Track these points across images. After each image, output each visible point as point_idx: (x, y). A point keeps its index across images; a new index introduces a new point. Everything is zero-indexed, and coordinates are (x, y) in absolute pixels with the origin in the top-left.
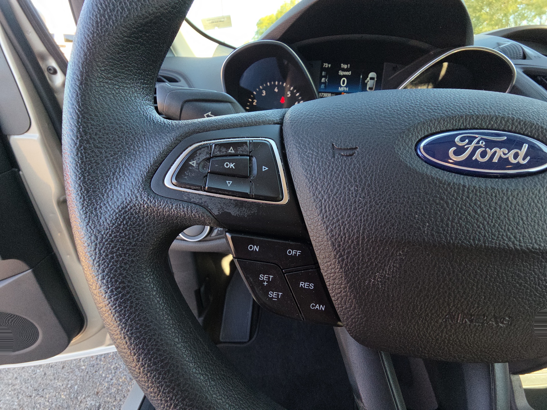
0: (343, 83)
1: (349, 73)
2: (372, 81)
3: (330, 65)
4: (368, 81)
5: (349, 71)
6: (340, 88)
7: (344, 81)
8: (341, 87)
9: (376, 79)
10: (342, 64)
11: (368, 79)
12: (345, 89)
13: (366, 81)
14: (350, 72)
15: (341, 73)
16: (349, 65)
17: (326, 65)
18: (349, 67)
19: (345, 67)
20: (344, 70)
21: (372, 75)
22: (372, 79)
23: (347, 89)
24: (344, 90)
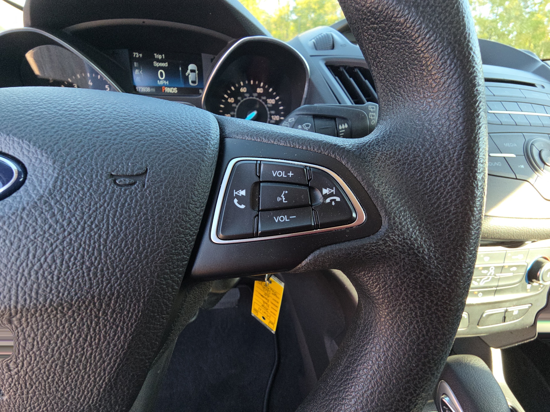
0: (162, 76)
1: (166, 65)
2: (193, 74)
3: (141, 55)
4: (189, 74)
5: (165, 62)
6: (158, 81)
7: (161, 73)
8: (160, 80)
9: (197, 72)
10: (155, 54)
11: (189, 71)
12: (165, 82)
13: (187, 74)
14: (167, 63)
15: (156, 64)
16: (163, 55)
17: (136, 55)
18: (164, 57)
19: (160, 57)
20: (158, 61)
21: (192, 67)
22: (193, 71)
23: (168, 82)
24: (164, 84)
